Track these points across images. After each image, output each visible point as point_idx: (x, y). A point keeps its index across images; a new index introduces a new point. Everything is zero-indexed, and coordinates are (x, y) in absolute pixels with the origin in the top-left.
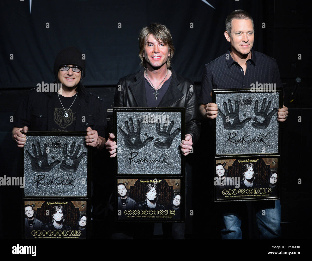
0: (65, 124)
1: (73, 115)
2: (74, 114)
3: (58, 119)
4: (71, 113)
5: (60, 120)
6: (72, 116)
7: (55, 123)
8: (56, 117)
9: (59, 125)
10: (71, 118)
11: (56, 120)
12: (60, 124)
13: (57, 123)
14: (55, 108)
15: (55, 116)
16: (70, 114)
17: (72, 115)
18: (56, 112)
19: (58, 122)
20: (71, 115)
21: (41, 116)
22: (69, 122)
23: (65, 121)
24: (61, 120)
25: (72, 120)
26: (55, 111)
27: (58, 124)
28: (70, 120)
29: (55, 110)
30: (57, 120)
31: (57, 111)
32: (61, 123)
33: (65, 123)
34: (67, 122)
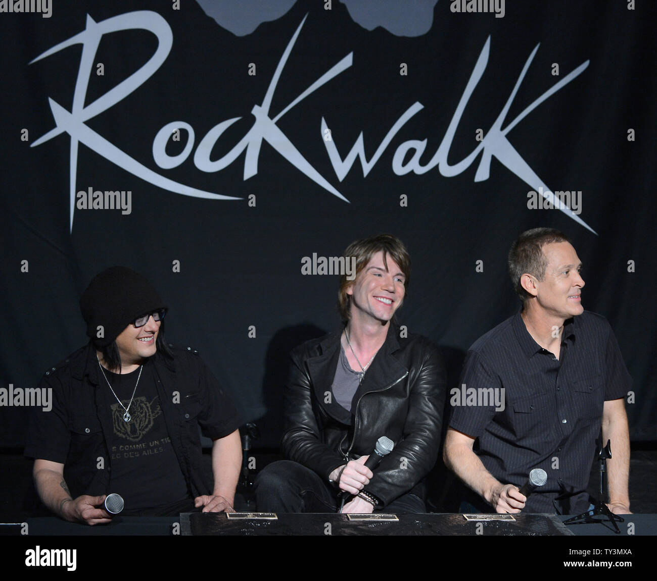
0: (138, 432)
1: (151, 406)
2: (151, 404)
3: (122, 427)
4: (146, 404)
5: (127, 427)
6: (149, 409)
7: (118, 435)
8: (117, 425)
9: (126, 438)
10: (148, 415)
11: (119, 429)
12: (128, 435)
13: (121, 435)
14: (111, 406)
15: (115, 424)
16: (144, 406)
17: (147, 407)
18: (115, 413)
19: (123, 433)
20: (146, 409)
21: (88, 430)
22: (146, 423)
23: (137, 426)
24: (129, 426)
25: (152, 418)
26: (113, 413)
27: (124, 437)
28: (147, 420)
29: (112, 410)
30: (121, 429)
31: (116, 410)
32: (129, 433)
33: (138, 429)
34: (141, 425)
